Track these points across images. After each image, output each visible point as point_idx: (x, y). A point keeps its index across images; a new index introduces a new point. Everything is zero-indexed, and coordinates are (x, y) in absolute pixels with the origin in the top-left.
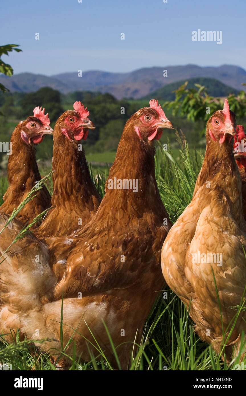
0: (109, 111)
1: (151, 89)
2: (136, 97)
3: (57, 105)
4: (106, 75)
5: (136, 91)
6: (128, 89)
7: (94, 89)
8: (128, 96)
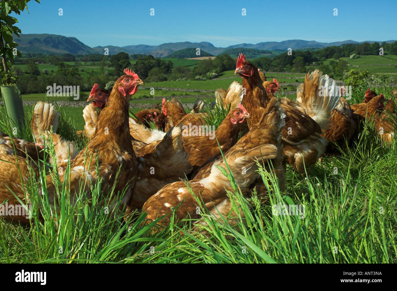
0: (152, 63)
1: (169, 53)
2: (162, 57)
3: (127, 60)
4: (147, 46)
5: (162, 54)
6: (158, 53)
7: (142, 53)
8: (158, 57)
